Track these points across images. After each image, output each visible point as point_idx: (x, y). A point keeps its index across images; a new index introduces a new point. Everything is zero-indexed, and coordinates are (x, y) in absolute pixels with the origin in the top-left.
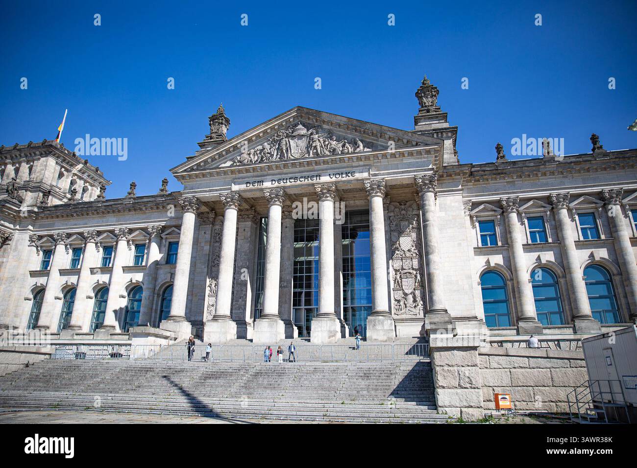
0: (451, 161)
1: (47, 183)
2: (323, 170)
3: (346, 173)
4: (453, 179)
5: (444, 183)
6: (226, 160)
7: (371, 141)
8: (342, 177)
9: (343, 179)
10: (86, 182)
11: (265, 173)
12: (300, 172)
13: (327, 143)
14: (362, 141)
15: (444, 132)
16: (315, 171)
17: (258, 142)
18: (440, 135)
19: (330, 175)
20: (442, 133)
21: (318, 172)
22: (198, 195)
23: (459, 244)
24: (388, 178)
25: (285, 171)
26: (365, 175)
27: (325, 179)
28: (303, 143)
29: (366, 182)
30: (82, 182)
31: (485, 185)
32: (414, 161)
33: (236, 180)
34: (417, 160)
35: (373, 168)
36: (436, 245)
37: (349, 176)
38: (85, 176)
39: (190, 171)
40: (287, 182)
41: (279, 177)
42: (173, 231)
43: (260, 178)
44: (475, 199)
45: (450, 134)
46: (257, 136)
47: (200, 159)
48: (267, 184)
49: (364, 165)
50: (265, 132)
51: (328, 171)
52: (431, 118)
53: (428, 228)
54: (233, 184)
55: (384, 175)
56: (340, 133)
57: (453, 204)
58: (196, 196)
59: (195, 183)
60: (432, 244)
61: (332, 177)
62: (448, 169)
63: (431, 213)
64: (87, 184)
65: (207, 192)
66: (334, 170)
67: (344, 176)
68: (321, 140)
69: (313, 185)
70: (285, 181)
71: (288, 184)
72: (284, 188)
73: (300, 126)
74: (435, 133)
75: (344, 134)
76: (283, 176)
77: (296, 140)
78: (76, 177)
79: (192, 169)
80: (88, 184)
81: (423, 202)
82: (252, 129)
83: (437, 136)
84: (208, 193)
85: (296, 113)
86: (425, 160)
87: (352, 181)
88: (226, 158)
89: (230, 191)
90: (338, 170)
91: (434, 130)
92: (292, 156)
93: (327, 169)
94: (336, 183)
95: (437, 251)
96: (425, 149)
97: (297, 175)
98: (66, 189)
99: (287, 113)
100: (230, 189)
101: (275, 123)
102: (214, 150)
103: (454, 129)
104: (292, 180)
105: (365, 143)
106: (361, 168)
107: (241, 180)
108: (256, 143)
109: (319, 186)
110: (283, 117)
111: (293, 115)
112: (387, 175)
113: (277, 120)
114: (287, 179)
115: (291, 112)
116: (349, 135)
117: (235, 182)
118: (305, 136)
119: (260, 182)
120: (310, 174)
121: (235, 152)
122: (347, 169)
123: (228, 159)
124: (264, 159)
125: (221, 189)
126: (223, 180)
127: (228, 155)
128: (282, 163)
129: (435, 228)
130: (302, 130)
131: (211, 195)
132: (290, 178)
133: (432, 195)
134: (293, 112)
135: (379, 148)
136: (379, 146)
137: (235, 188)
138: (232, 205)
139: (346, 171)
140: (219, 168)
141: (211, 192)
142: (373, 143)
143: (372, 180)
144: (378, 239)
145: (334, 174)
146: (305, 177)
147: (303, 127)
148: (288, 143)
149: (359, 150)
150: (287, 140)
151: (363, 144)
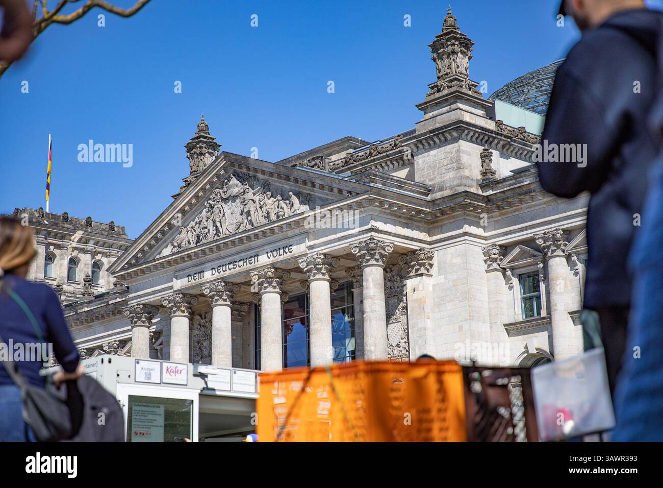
0: (455, 183)
2: (259, 247)
3: (284, 248)
4: (454, 217)
5: (444, 225)
6: (167, 243)
7: (309, 192)
8: (280, 255)
9: (281, 258)
10: (94, 254)
11: (203, 259)
12: (238, 253)
13: (262, 203)
15: (445, 131)
16: (252, 249)
17: (195, 211)
18: (442, 139)
19: (267, 253)
20: (443, 133)
21: (256, 251)
22: (145, 300)
23: (461, 328)
24: (325, 250)
25: (222, 253)
26: (302, 248)
27: (264, 260)
28: (236, 207)
29: (302, 261)
30: (88, 256)
31: (516, 213)
33: (177, 274)
35: (311, 236)
37: (286, 253)
38: (91, 246)
39: (128, 269)
40: (226, 270)
41: (218, 263)
43: (199, 267)
44: (503, 240)
45: (455, 134)
46: (189, 203)
47: (135, 248)
48: (208, 275)
49: (301, 234)
50: (196, 196)
51: (265, 247)
52: (439, 103)
54: (174, 279)
55: (321, 246)
56: (279, 184)
57: (454, 261)
58: (142, 302)
59: (139, 282)
61: (269, 255)
62: (439, 205)
63: (370, 300)
64: (99, 257)
65: (151, 295)
66: (272, 246)
67: (282, 251)
68: (257, 198)
69: (251, 271)
70: (224, 268)
71: (228, 273)
72: (223, 279)
73: (234, 181)
74: (434, 135)
75: (281, 185)
76: (222, 261)
77: (230, 204)
78: (76, 252)
79: (130, 265)
80: (100, 256)
83: (440, 139)
84: (152, 296)
85: (225, 162)
86: (364, 215)
87: (289, 259)
88: (165, 241)
89: (172, 291)
90: (274, 245)
91: (431, 132)
93: (263, 245)
94: (273, 265)
96: (355, 202)
97: (236, 257)
98: (62, 278)
99: (213, 165)
100: (171, 287)
101: (205, 182)
102: (147, 233)
103: (457, 124)
104: (231, 266)
105: (302, 196)
106: (297, 238)
107: (182, 273)
108: (193, 213)
109: (255, 273)
110: (210, 171)
111: (222, 165)
112: (325, 245)
113: (205, 176)
114: (226, 265)
115: (218, 161)
116: (286, 186)
117: (177, 276)
118: (237, 196)
119: (201, 272)
120: (248, 254)
121: (173, 230)
122: (284, 242)
123: (168, 241)
124: (201, 237)
125: (163, 289)
126: (165, 275)
127: (166, 237)
128: (213, 245)
129: (374, 322)
130: (235, 186)
131: (156, 298)
132: (229, 264)
133: (372, 271)
134: (221, 161)
135: (317, 202)
136: (317, 199)
137: (178, 284)
138: (176, 310)
139: (283, 244)
140: (154, 260)
141: (155, 294)
142: (309, 194)
143: (309, 255)
144: (315, 346)
145: (271, 251)
146: (243, 259)
147: (238, 182)
148: (222, 209)
149: (293, 211)
150: (220, 206)
151: (298, 198)
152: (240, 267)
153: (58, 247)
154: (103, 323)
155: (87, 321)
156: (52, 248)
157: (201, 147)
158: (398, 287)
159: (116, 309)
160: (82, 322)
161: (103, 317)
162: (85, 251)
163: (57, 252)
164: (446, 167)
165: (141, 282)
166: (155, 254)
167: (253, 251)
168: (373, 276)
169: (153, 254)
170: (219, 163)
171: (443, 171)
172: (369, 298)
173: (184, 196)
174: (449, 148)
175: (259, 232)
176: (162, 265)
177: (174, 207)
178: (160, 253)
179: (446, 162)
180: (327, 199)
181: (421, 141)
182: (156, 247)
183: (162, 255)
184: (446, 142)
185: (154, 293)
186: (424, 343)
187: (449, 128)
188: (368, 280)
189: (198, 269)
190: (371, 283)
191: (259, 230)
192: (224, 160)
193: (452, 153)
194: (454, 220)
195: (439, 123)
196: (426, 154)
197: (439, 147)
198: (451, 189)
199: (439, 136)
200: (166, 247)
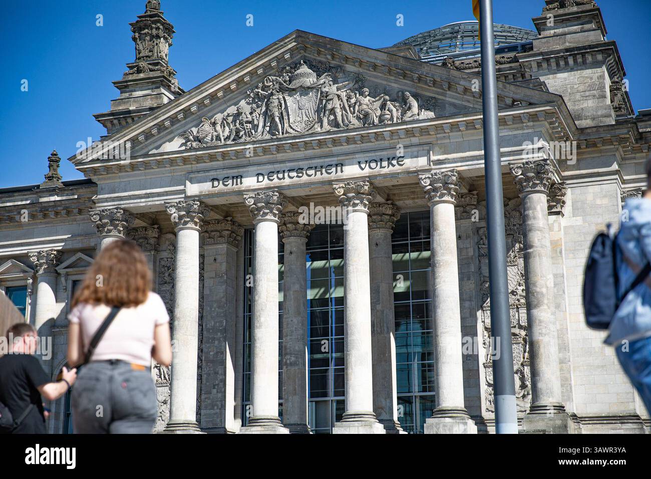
0: (600, 113)
2: (347, 154)
3: (389, 159)
4: (601, 151)
6: (172, 135)
7: (433, 95)
8: (381, 167)
9: (384, 171)
11: (244, 160)
12: (306, 159)
13: (353, 101)
14: (416, 96)
15: (588, 52)
16: (333, 156)
17: (229, 100)
18: (580, 60)
19: (359, 163)
20: (583, 55)
21: (339, 158)
22: (125, 204)
24: (462, 167)
25: (280, 156)
26: (422, 162)
27: (352, 171)
28: (309, 102)
29: (423, 177)
32: (510, 133)
33: (192, 175)
34: (516, 132)
35: (437, 148)
36: (544, 290)
37: (394, 166)
40: (284, 178)
41: (270, 167)
42: (80, 259)
43: (236, 171)
45: (600, 57)
46: (226, 89)
48: (250, 182)
49: (420, 145)
50: (239, 81)
51: (357, 156)
52: (568, 19)
53: (531, 260)
54: (188, 183)
55: (456, 162)
57: (598, 202)
58: (123, 206)
59: (118, 180)
60: (538, 290)
61: (363, 166)
62: (589, 134)
65: (141, 198)
66: (367, 155)
67: (385, 164)
68: (343, 95)
69: (330, 182)
70: (281, 176)
71: (287, 181)
72: (280, 189)
73: (304, 69)
74: (570, 55)
75: (385, 83)
76: (277, 167)
77: (297, 96)
81: (524, 211)
82: (216, 77)
83: (576, 61)
84: (143, 200)
85: (294, 44)
86: (530, 131)
87: (398, 173)
88: (172, 132)
89: (183, 196)
90: (373, 154)
91: (567, 50)
92: (291, 128)
93: (354, 153)
94: (370, 179)
95: (546, 301)
96: (527, 113)
97: (301, 164)
99: (276, 44)
100: (183, 191)
101: (259, 64)
102: (149, 118)
103: (608, 46)
104: (294, 174)
105: (422, 99)
106: (415, 149)
107: (201, 175)
108: (225, 102)
109: (341, 185)
110: (271, 51)
111: (290, 46)
112: (461, 162)
113: (260, 57)
114: (284, 171)
115: (286, 41)
116: (393, 85)
117: (191, 178)
118: (313, 88)
119: (237, 177)
120: (324, 162)
121: (187, 120)
122: (388, 152)
123: (176, 133)
124: (242, 133)
125: (166, 192)
126: (170, 175)
127: (175, 127)
128: (272, 144)
129: (544, 259)
130: (307, 76)
131: (149, 203)
132: (289, 171)
133: (540, 198)
134: (288, 42)
135: (447, 108)
136: (447, 105)
137: (193, 189)
138: (188, 222)
139: (387, 154)
140: (146, 155)
141: (149, 197)
142: (435, 98)
143: (433, 172)
144: (444, 281)
145: (366, 162)
146: (316, 168)
147: (310, 71)
148: (283, 102)
149: (410, 115)
150: (281, 97)
151: (418, 101)
152: (309, 176)
157: (158, 29)
158: (514, 225)
164: (582, 93)
165: (122, 180)
166: (150, 147)
167: (336, 159)
169: (146, 146)
170: (286, 43)
171: (578, 96)
172: (538, 230)
173: (221, 78)
174: (588, 72)
175: (357, 135)
176: (159, 163)
177: (202, 91)
178: (158, 148)
179: (582, 88)
180: (465, 107)
181: (548, 60)
182: (155, 138)
183: (161, 150)
184: (584, 65)
185: (148, 196)
187: (596, 49)
188: (535, 209)
189: (234, 172)
190: (540, 213)
191: (358, 133)
192: (295, 42)
193: (591, 78)
195: (569, 43)
196: (551, 76)
197: (572, 70)
198: (593, 119)
199: (578, 56)
200: (170, 140)
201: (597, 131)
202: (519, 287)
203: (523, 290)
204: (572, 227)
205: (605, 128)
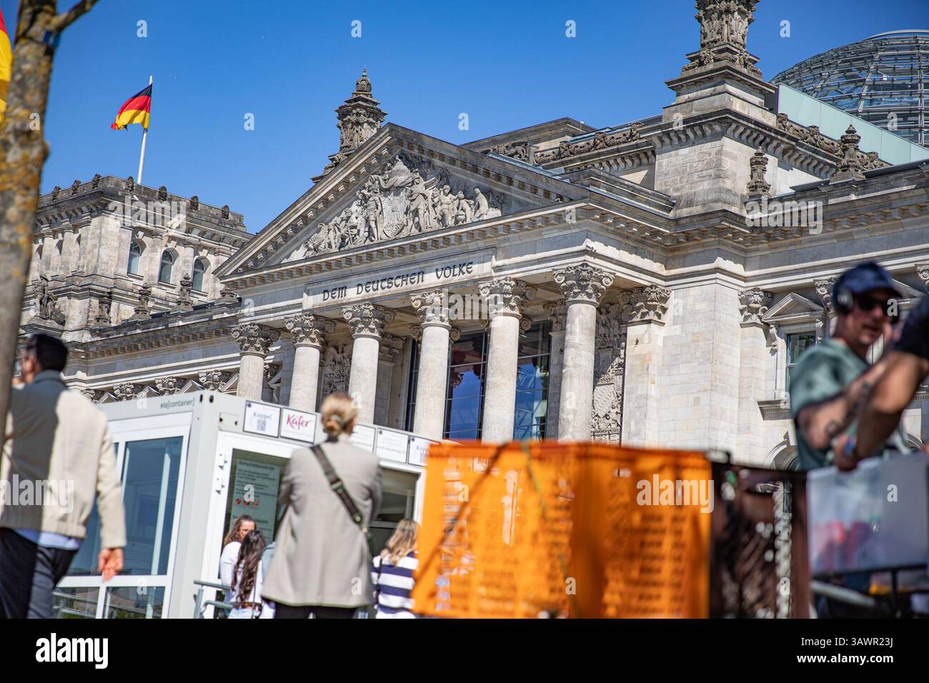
0: (710, 198)
1: (107, 274)
2: (426, 261)
3: (460, 265)
4: (703, 245)
7: (503, 191)
8: (454, 275)
9: (456, 279)
10: (198, 248)
11: (347, 270)
12: (397, 267)
13: (436, 200)
14: (487, 193)
15: (704, 123)
16: (416, 263)
17: (342, 203)
18: (699, 133)
19: (437, 270)
20: (700, 125)
21: (421, 266)
22: (263, 319)
23: (697, 401)
24: (518, 273)
25: (374, 265)
26: (485, 268)
27: (431, 279)
28: (400, 202)
29: (482, 286)
30: (190, 251)
31: (793, 248)
32: (561, 234)
33: (309, 288)
34: (565, 232)
35: (500, 253)
37: (463, 273)
38: (194, 237)
39: (242, 274)
40: (377, 289)
41: (367, 277)
43: (341, 281)
44: (769, 284)
45: (717, 128)
46: (335, 190)
47: (255, 246)
48: (352, 294)
49: (487, 248)
50: (346, 182)
51: (435, 263)
52: (700, 81)
54: (305, 295)
55: (513, 268)
56: (461, 176)
58: (258, 322)
59: (256, 294)
61: (439, 273)
62: (684, 226)
64: (203, 253)
65: (270, 313)
66: (445, 261)
67: (457, 270)
68: (429, 192)
69: (412, 293)
70: (375, 286)
71: (380, 292)
72: (372, 301)
73: (400, 165)
74: (688, 127)
75: (465, 177)
76: (373, 276)
77: (391, 197)
78: (174, 243)
79: (245, 268)
80: (205, 251)
83: (695, 134)
84: (272, 315)
85: (389, 138)
87: (466, 282)
88: (295, 241)
89: (300, 310)
90: (448, 261)
92: (384, 234)
93: (432, 260)
97: (393, 273)
98: (152, 277)
99: (373, 140)
100: (300, 305)
101: (360, 163)
102: (273, 227)
103: (722, 114)
104: (385, 284)
105: (493, 196)
106: (481, 254)
107: (316, 286)
108: (339, 205)
109: (417, 297)
110: (368, 149)
111: (385, 141)
112: (518, 268)
113: (360, 155)
114: (378, 281)
115: (381, 136)
116: (472, 180)
117: (309, 290)
118: (403, 187)
119: (342, 288)
120: (410, 270)
121: (309, 226)
122: (460, 258)
123: (302, 241)
124: (347, 240)
125: (288, 306)
126: (293, 287)
127: (299, 234)
128: (362, 252)
129: (576, 380)
130: (401, 175)
131: (277, 318)
132: (382, 280)
133: (580, 310)
134: (384, 136)
135: (513, 206)
136: (513, 202)
137: (310, 301)
138: (304, 338)
139: (459, 260)
140: (280, 265)
141: (276, 312)
142: (504, 194)
143: (495, 279)
144: (491, 406)
145: (442, 269)
146: (403, 276)
147: (405, 168)
148: (379, 204)
149: (478, 215)
150: (377, 198)
151: (488, 199)
152: (397, 286)
153: (149, 233)
154: (202, 344)
155: (180, 340)
156: (141, 234)
157: (358, 114)
158: (615, 336)
159: (221, 327)
160: (173, 341)
161: (202, 336)
162: (184, 243)
163: (147, 240)
164: (699, 173)
165: (259, 293)
166: (282, 257)
167: (418, 266)
168: (581, 316)
169: (278, 256)
170: (381, 138)
171: (695, 177)
172: (573, 347)
173: (329, 180)
174: (707, 146)
175: (428, 240)
176: (290, 273)
177: (314, 195)
178: (288, 257)
179: (700, 166)
180: (528, 204)
181: (668, 134)
182: (283, 247)
183: (291, 259)
184: (704, 138)
185: (275, 310)
186: (643, 417)
187: (710, 119)
188: (573, 322)
189: (340, 283)
190: (578, 326)
191: (428, 238)
192: (389, 136)
193: (710, 154)
194: (703, 249)
195: (696, 110)
196: (673, 153)
197: (693, 144)
198: (704, 205)
199: (695, 128)
200: (298, 248)
201: (691, 222)
202: (612, 410)
203: (617, 413)
204: (671, 337)
205: (698, 218)
